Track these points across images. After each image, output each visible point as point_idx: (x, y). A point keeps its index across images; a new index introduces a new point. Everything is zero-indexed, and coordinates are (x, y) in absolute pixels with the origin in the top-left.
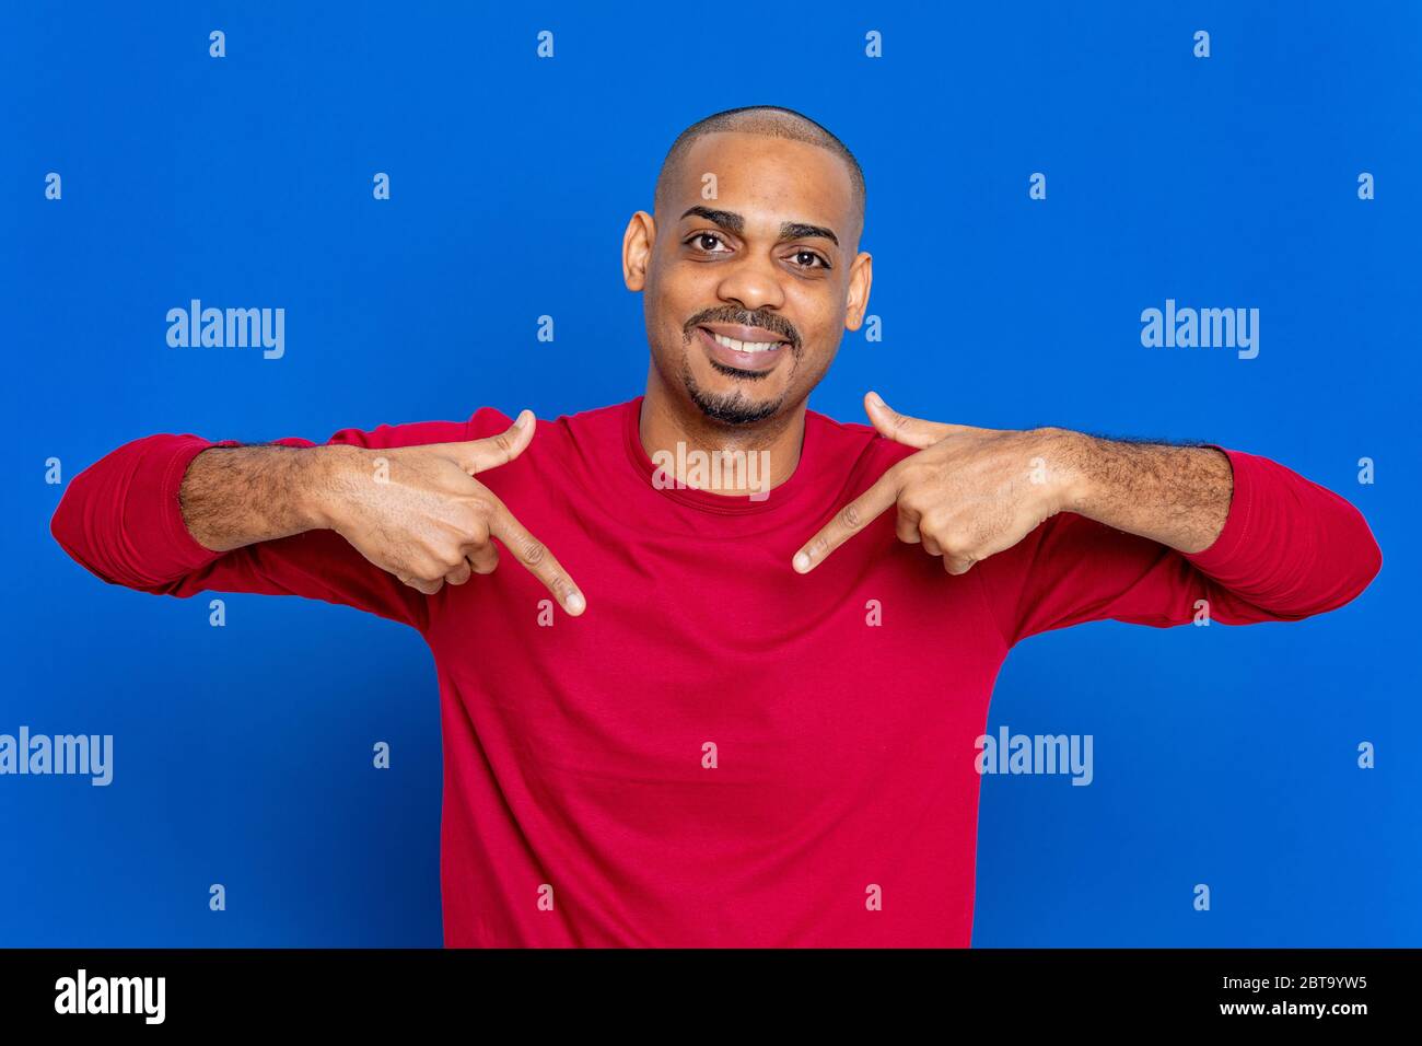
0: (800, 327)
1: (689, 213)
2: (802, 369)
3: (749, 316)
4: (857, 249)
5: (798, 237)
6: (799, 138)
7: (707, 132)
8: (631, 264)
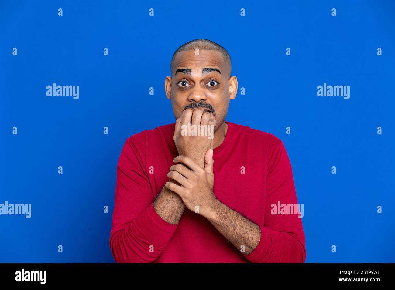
8: (168, 92)
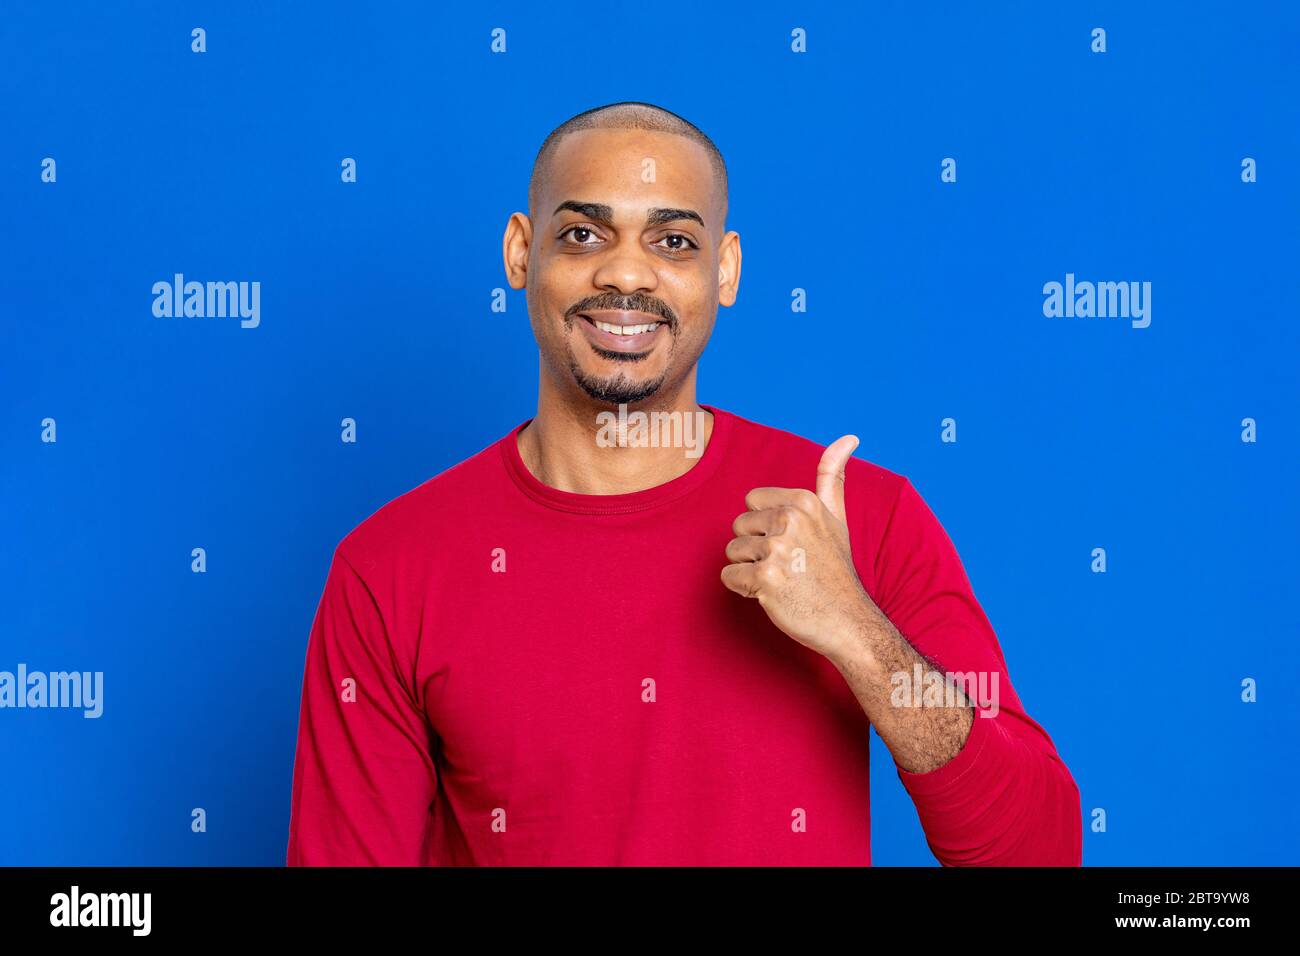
0: (676, 306)
1: (561, 208)
2: (681, 345)
3: (625, 302)
4: (723, 229)
5: (666, 221)
6: (658, 128)
7: (571, 132)
8: (512, 263)
